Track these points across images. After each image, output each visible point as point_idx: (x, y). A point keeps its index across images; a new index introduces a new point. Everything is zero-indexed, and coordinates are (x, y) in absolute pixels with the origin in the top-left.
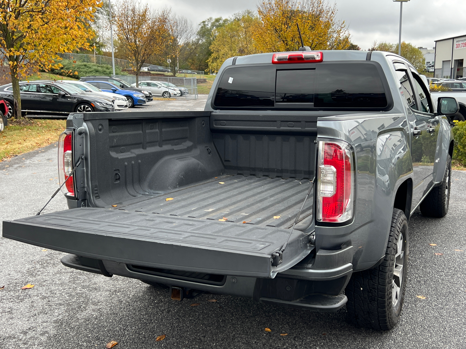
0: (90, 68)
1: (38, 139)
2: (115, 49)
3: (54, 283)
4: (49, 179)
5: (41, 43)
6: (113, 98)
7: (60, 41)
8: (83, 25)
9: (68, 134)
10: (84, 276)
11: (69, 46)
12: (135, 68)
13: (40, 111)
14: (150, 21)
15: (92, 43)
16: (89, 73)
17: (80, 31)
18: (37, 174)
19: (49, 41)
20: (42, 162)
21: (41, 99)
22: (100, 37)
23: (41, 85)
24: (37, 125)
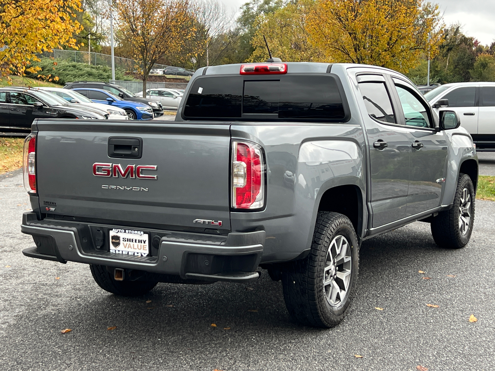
0: (81, 70)
1: (6, 161)
2: (118, 43)
3: (16, 290)
4: (16, 205)
5: (14, 40)
6: (107, 111)
7: (38, 36)
8: (68, 16)
9: (32, 137)
10: (47, 287)
11: (49, 42)
12: (142, 71)
13: (9, 127)
14: (163, 8)
15: (86, 34)
16: (79, 76)
17: (63, 24)
18: (3, 200)
19: (24, 37)
20: (9, 188)
21: (11, 112)
22: (98, 25)
23: (12, 94)
24: (5, 144)
